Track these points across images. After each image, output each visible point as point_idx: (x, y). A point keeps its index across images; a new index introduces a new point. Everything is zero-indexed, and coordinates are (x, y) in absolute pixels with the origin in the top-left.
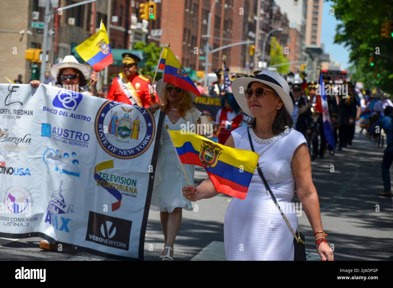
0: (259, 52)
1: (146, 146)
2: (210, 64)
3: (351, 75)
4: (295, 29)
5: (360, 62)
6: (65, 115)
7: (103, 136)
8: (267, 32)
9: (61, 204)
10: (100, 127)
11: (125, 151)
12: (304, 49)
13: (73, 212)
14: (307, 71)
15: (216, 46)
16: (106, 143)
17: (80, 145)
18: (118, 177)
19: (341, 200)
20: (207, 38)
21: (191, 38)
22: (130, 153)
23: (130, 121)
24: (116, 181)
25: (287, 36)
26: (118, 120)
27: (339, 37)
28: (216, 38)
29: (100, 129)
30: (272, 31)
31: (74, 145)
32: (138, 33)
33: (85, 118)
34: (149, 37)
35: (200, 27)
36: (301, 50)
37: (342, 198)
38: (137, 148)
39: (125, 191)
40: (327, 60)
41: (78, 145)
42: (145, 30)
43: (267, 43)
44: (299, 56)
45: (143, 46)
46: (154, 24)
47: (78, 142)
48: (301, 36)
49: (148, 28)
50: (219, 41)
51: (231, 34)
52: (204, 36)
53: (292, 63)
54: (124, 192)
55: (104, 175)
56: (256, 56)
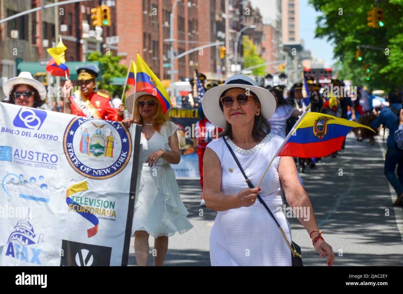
0: (231, 55)
1: (123, 164)
2: (176, 72)
3: (337, 73)
4: (270, 25)
5: (346, 57)
6: (28, 135)
7: (73, 156)
8: (238, 31)
9: (30, 234)
10: (69, 146)
11: (100, 171)
12: (281, 47)
13: (44, 241)
14: (286, 72)
15: (181, 50)
16: (78, 164)
17: (48, 167)
18: (93, 200)
19: (336, 214)
20: (170, 42)
21: (152, 43)
22: (106, 173)
23: (103, 138)
24: (91, 205)
25: (261, 33)
26: (89, 138)
27: (320, 31)
28: (180, 41)
29: (70, 148)
30: (244, 29)
31: (41, 167)
32: (91, 43)
33: (51, 137)
34: (104, 46)
35: (161, 30)
36: (278, 48)
37: (337, 212)
38: (113, 167)
39: (102, 215)
40: (309, 58)
41: (45, 168)
42: (99, 38)
43: (239, 43)
44: (276, 55)
45: (99, 57)
46: (109, 31)
47: (45, 165)
48: (278, 33)
49: (102, 36)
50: (184, 44)
51: (197, 36)
52: (167, 40)
53: (269, 63)
54: (100, 216)
55: (78, 199)
56: (228, 58)
